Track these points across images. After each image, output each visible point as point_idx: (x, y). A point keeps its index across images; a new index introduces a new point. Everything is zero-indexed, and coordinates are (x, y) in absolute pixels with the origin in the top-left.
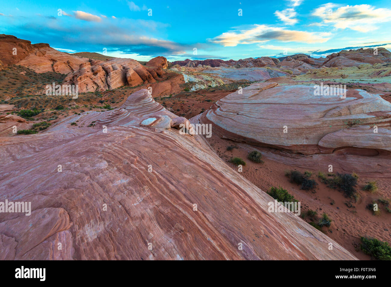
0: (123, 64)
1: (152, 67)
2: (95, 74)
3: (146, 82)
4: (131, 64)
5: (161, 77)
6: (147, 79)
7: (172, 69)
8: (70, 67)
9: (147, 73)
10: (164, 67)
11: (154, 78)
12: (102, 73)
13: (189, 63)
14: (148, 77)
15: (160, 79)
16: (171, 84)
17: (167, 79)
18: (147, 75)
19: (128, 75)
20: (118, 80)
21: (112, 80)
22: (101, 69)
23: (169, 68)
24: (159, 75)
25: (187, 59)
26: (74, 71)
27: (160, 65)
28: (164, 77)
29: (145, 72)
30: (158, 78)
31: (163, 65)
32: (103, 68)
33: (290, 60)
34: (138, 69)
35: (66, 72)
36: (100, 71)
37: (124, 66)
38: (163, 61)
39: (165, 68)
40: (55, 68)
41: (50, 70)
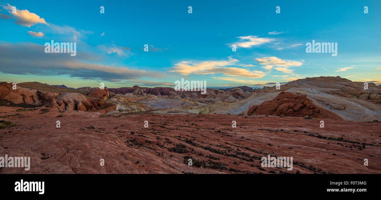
0: (74, 98)
1: (94, 98)
2: (60, 105)
3: (89, 110)
4: (79, 98)
5: (100, 107)
6: (90, 108)
7: (111, 99)
8: (33, 99)
9: (90, 104)
10: (104, 97)
11: (95, 107)
12: (63, 105)
13: (137, 90)
14: (90, 107)
15: (100, 108)
16: (106, 111)
17: (104, 108)
18: (90, 105)
19: (78, 106)
20: (72, 109)
21: (69, 109)
22: (63, 103)
23: (110, 99)
24: (99, 105)
25: (136, 86)
26: (35, 102)
27: (101, 96)
28: (103, 106)
29: (89, 103)
30: (98, 107)
31: (104, 95)
32: (63, 102)
33: (222, 93)
34: (84, 101)
35: (31, 103)
36: (62, 104)
37: (75, 99)
38: (104, 93)
39: (106, 98)
40: (26, 100)
41: (22, 102)
